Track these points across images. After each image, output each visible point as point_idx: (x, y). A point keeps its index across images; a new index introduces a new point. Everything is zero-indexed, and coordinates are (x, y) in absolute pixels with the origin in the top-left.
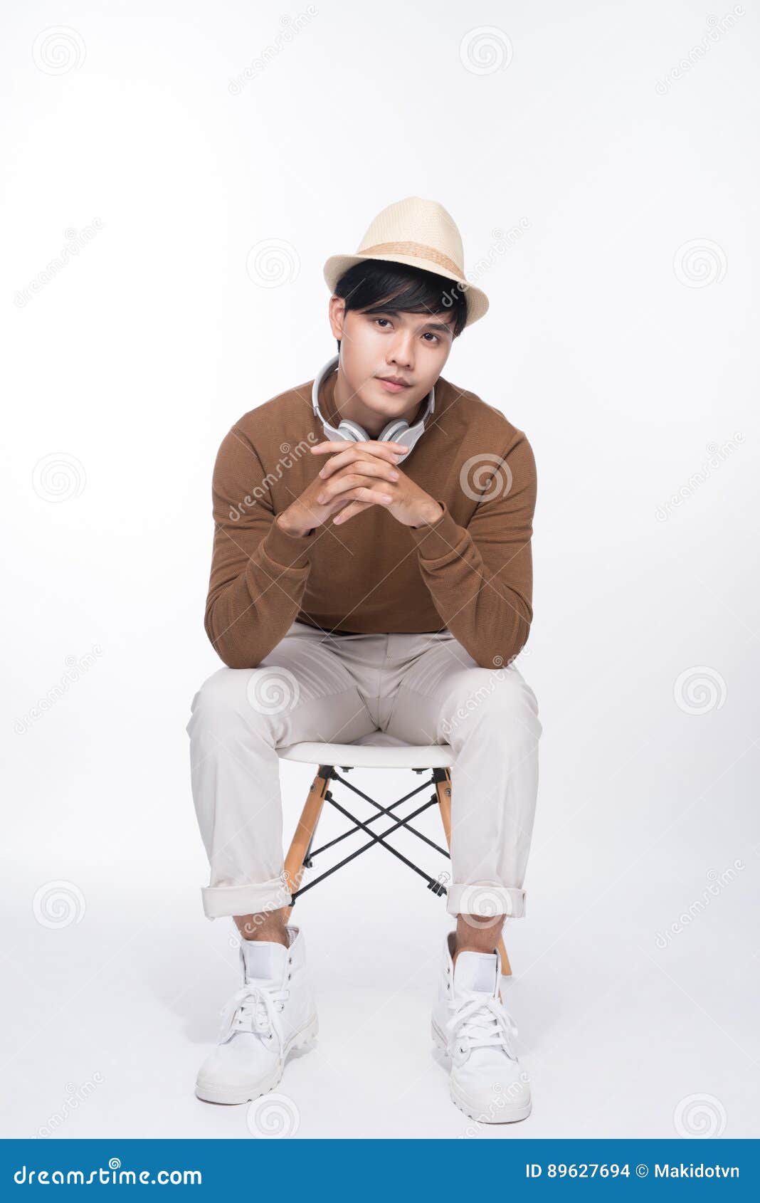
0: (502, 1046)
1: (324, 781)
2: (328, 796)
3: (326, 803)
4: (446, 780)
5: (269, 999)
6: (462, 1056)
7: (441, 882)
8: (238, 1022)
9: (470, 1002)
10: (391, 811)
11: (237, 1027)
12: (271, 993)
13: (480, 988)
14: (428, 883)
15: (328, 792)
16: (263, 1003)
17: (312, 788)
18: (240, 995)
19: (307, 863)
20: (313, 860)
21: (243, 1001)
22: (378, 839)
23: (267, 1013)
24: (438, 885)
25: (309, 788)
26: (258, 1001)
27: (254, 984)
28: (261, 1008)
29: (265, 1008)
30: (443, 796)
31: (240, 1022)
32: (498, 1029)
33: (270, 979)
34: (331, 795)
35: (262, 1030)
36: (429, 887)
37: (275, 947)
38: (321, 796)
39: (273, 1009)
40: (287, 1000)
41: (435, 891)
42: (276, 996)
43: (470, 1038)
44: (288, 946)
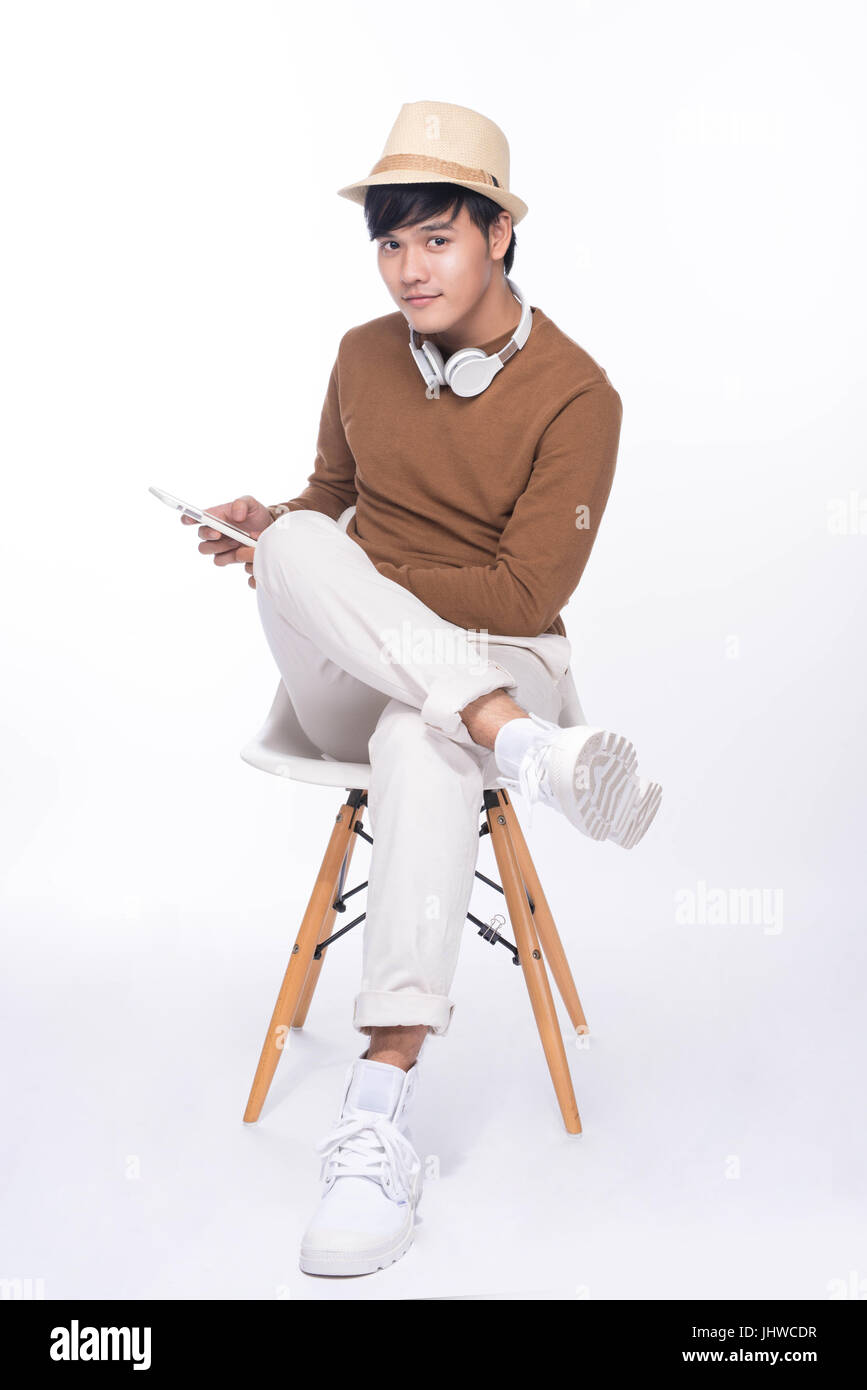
0: (379, 1178)
1: (352, 809)
2: (358, 828)
4: (498, 805)
6: (326, 1186)
7: (494, 927)
9: (351, 1122)
13: (366, 1106)
14: (479, 929)
15: (358, 822)
17: (338, 818)
19: (340, 906)
20: (346, 902)
24: (491, 931)
25: (335, 818)
30: (495, 825)
32: (382, 1158)
34: (362, 826)
36: (480, 933)
38: (350, 827)
41: (487, 938)
43: (340, 1164)
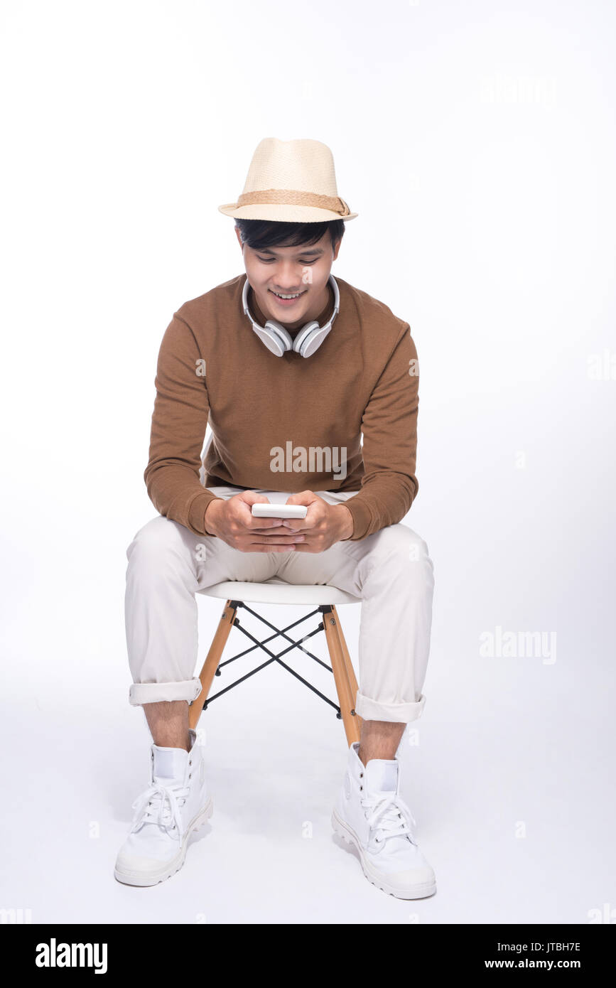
0: (407, 835)
1: (232, 611)
2: (236, 623)
3: (234, 628)
4: (331, 612)
5: (173, 796)
6: (378, 845)
8: (147, 815)
9: (384, 800)
10: (285, 633)
11: (146, 819)
12: (174, 791)
13: (387, 788)
15: (236, 619)
16: (168, 800)
17: (223, 616)
18: (148, 794)
19: (218, 672)
20: (222, 670)
21: (152, 798)
22: (275, 658)
23: (170, 808)
25: (221, 616)
26: (164, 798)
27: (161, 784)
28: (166, 804)
29: (169, 803)
30: (329, 625)
31: (149, 815)
32: (403, 820)
33: (173, 778)
34: (239, 621)
35: (167, 822)
37: (178, 753)
38: (231, 622)
39: (176, 804)
40: (187, 796)
42: (180, 793)
43: (384, 830)
44: (189, 751)
